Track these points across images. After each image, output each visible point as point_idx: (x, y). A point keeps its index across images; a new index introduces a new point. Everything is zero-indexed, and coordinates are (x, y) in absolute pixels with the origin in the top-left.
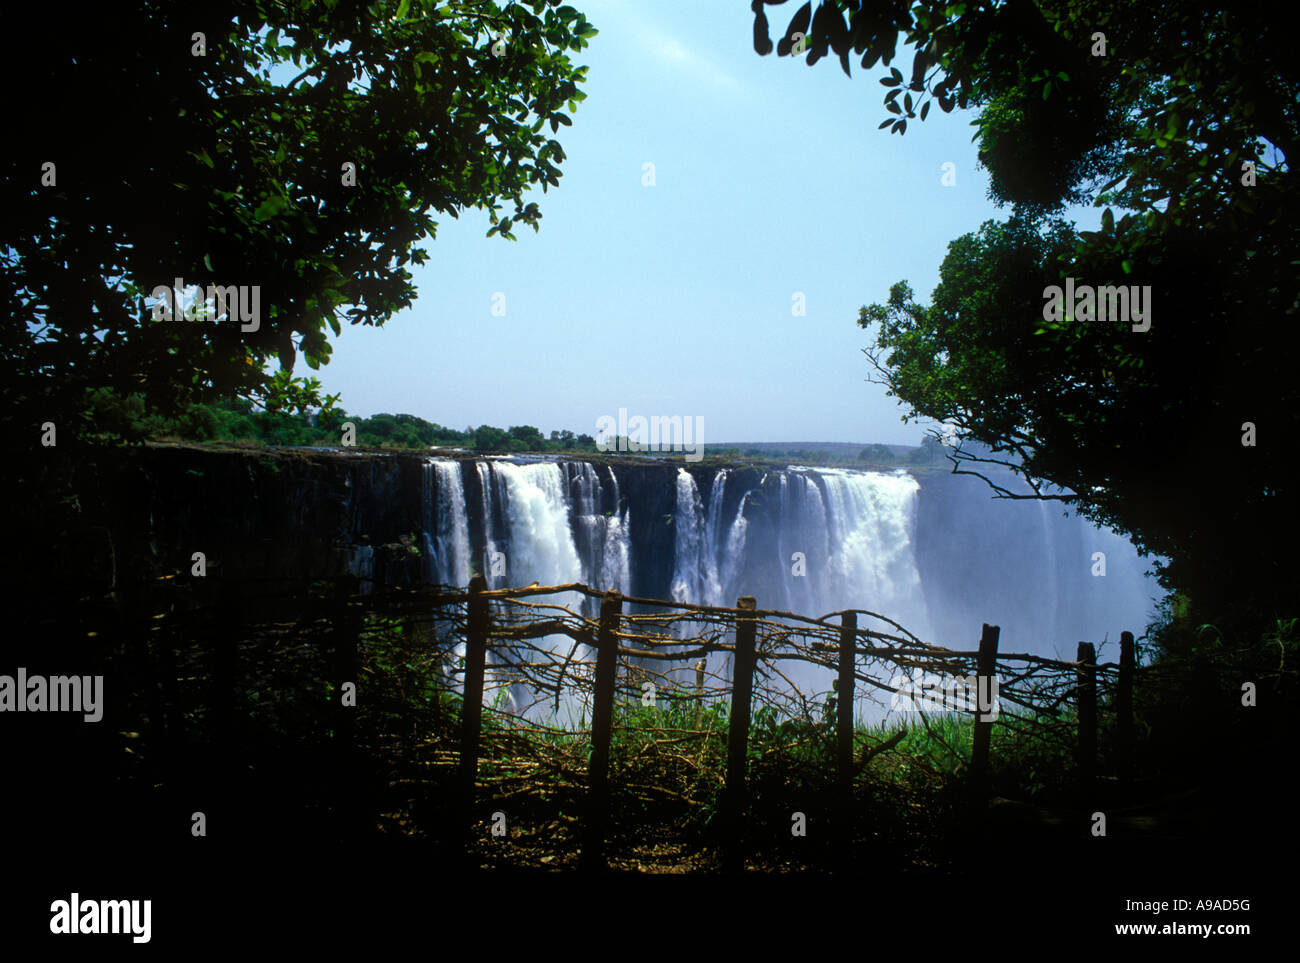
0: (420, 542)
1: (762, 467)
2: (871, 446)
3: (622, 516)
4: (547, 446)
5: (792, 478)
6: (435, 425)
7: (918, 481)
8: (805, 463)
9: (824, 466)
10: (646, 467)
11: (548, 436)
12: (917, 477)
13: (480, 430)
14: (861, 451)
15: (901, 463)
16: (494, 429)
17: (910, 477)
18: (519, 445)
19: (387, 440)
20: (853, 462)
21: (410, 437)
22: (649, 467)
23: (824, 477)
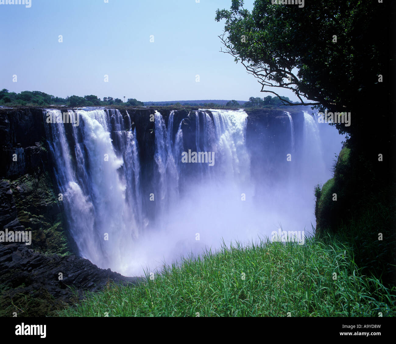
0: (46, 145)
1: (188, 109)
2: (231, 101)
3: (133, 130)
4: (101, 103)
5: (200, 114)
6: (51, 95)
7: (247, 114)
8: (205, 107)
9: (213, 109)
10: (141, 110)
11: (102, 100)
12: (247, 112)
13: (71, 97)
14: (227, 103)
15: (241, 107)
16: (78, 97)
17: (245, 112)
18: (89, 103)
19: (30, 103)
20: (224, 107)
21: (40, 101)
22: (143, 110)
23: (212, 113)
